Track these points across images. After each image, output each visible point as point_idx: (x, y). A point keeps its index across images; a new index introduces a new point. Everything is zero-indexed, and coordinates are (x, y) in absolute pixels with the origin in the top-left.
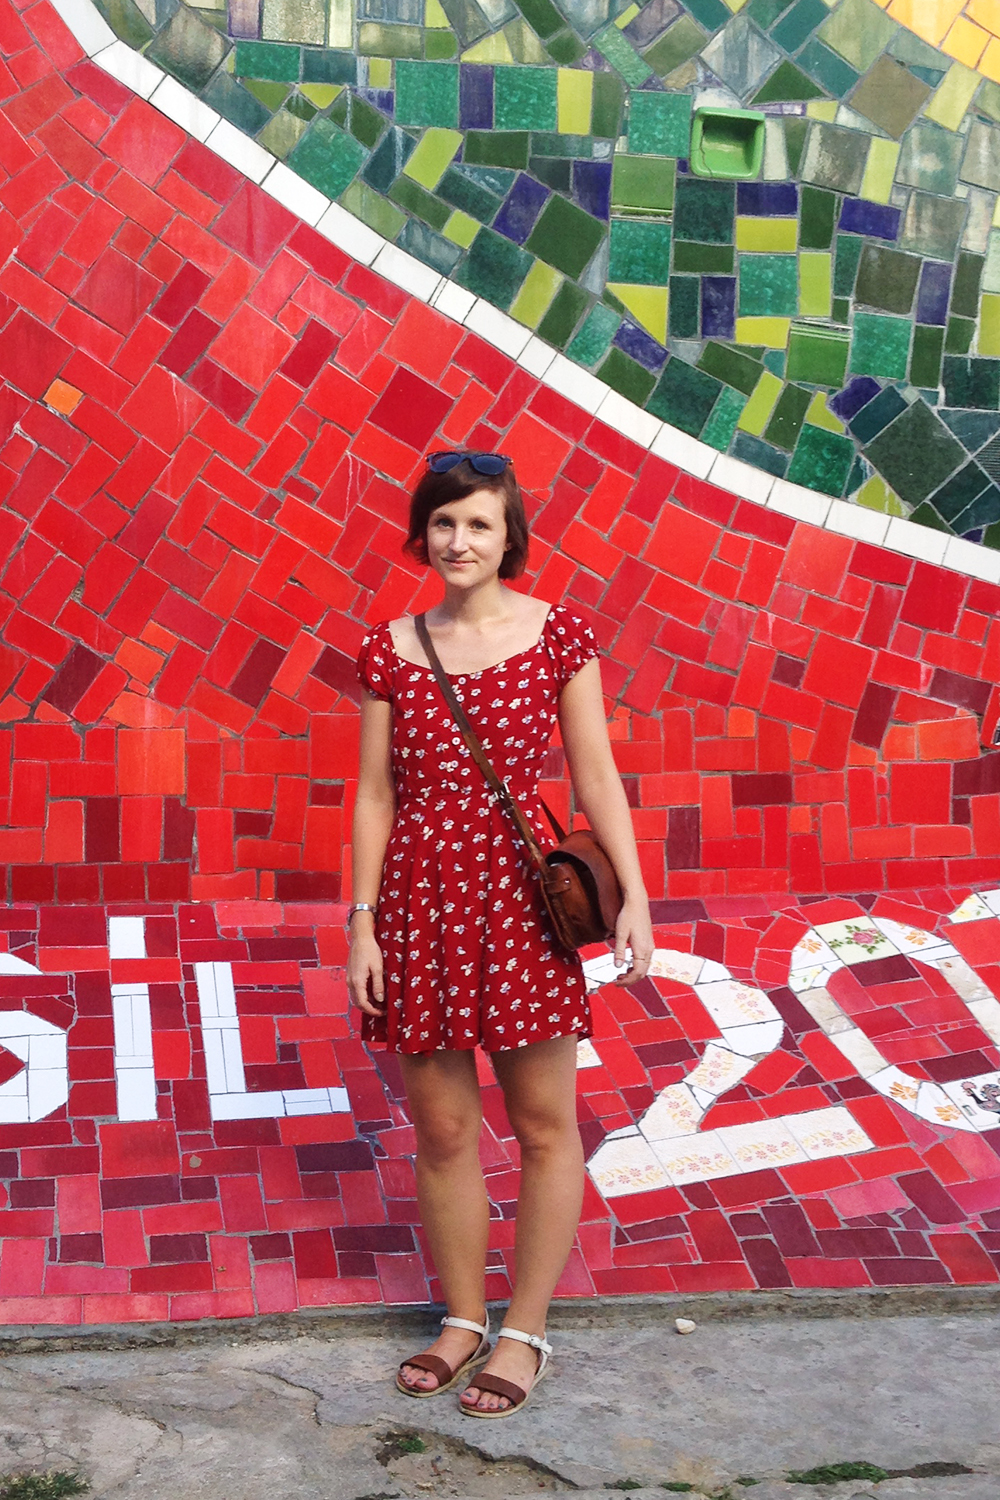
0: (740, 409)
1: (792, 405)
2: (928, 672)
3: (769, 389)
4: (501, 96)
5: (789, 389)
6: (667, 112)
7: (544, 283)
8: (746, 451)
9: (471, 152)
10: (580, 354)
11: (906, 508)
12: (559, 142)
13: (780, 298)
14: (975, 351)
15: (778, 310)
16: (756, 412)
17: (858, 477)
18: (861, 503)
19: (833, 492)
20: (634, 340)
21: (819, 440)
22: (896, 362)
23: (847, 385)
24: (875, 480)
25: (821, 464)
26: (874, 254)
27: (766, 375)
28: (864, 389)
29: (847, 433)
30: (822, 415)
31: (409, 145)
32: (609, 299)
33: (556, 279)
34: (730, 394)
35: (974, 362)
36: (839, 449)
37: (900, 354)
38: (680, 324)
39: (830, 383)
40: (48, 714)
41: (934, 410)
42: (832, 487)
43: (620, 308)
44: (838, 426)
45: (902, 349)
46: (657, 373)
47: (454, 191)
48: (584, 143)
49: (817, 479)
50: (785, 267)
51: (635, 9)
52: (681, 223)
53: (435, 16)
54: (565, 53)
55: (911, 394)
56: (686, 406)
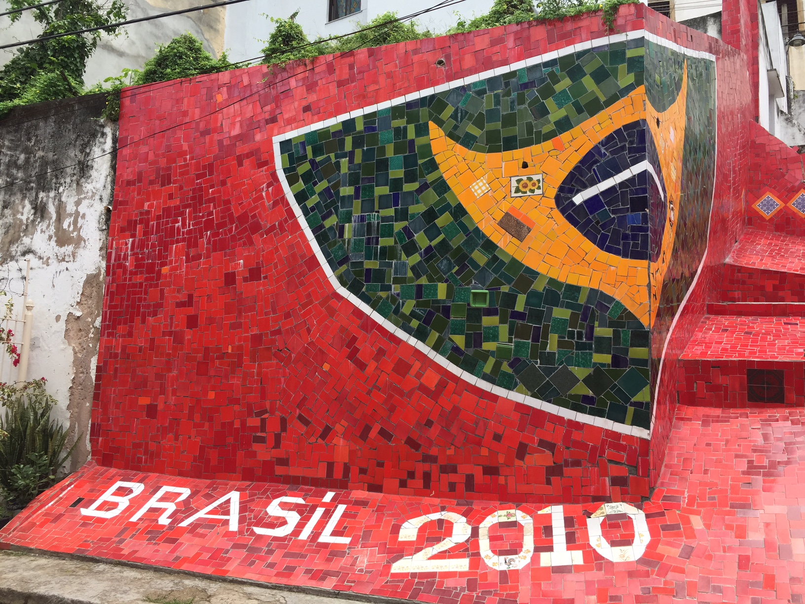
0: (484, 367)
1: (497, 366)
2: (537, 440)
3: (491, 361)
4: (424, 291)
5: (496, 361)
6: (464, 292)
7: (434, 335)
8: (485, 377)
9: (418, 305)
10: (442, 353)
11: (529, 393)
12: (438, 301)
13: (495, 337)
14: (548, 350)
15: (494, 341)
16: (488, 368)
17: (516, 385)
18: (517, 391)
20: (456, 349)
21: (505, 374)
22: (525, 353)
23: (512, 360)
24: (521, 385)
25: (506, 381)
26: (519, 325)
27: (491, 358)
28: (517, 360)
29: (513, 373)
30: (505, 367)
31: (403, 304)
32: (450, 339)
33: (437, 334)
34: (481, 362)
35: (548, 353)
36: (510, 376)
37: (527, 351)
38: (467, 345)
39: (508, 359)
40: (320, 441)
41: (537, 366)
42: (510, 387)
43: (453, 341)
44: (510, 371)
46: (462, 357)
47: (413, 315)
48: (444, 301)
49: (504, 385)
50: (495, 329)
51: (457, 268)
52: (468, 319)
53: (410, 274)
54: (441, 280)
55: (530, 362)
56: (469, 366)
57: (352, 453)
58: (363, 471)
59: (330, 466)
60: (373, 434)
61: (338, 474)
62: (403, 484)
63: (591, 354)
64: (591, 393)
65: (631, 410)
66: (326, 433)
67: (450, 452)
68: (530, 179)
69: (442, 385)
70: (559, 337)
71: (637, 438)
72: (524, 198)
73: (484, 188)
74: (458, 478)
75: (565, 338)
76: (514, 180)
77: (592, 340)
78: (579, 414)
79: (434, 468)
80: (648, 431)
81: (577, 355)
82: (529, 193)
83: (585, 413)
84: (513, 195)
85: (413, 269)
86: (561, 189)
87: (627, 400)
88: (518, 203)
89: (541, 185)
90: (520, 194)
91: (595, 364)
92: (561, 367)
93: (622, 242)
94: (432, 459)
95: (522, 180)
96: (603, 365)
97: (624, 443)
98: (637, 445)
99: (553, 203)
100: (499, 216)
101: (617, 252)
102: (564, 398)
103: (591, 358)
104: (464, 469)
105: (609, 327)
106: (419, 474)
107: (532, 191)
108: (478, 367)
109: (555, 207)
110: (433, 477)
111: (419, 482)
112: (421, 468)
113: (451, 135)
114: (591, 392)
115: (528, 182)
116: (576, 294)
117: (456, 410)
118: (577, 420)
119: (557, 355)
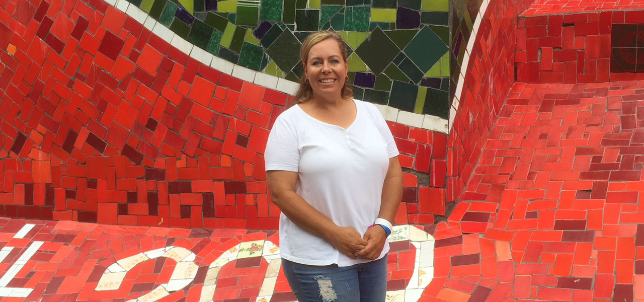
0: (220, 38)
1: (239, 35)
3: (231, 28)
5: (238, 28)
8: (224, 54)
10: (163, 21)
11: (283, 74)
14: (308, 7)
16: (226, 40)
17: (265, 62)
18: (267, 72)
19: (256, 69)
20: (182, 14)
21: (250, 48)
22: (277, 14)
23: (259, 25)
24: (271, 63)
25: (251, 58)
27: (230, 24)
28: (265, 26)
29: (260, 45)
30: (251, 38)
34: (216, 31)
35: (308, 11)
36: (257, 51)
37: (279, 11)
38: (197, 6)
39: (252, 24)
41: (293, 32)
42: (256, 65)
43: (177, 2)
44: (256, 42)
45: (279, 9)
46: (190, 26)
49: (249, 63)
55: (283, 27)
56: (201, 38)
57: (55, 171)
58: (70, 194)
59: (29, 190)
60: (80, 142)
61: (39, 199)
62: (123, 210)
63: (368, 10)
64: (367, 69)
65: (423, 90)
66: (19, 144)
67: (181, 163)
69: (166, 68)
71: (430, 132)
74: (193, 199)
79: (161, 186)
80: (446, 122)
81: (349, 13)
87: (417, 76)
91: (374, 24)
94: (159, 175)
96: (385, 25)
97: (413, 140)
98: (431, 143)
103: (368, 16)
104: (200, 186)
106: (142, 195)
108: (213, 40)
110: (161, 200)
111: (142, 207)
112: (145, 187)
114: (367, 67)
117: (186, 104)
119: (320, 14)
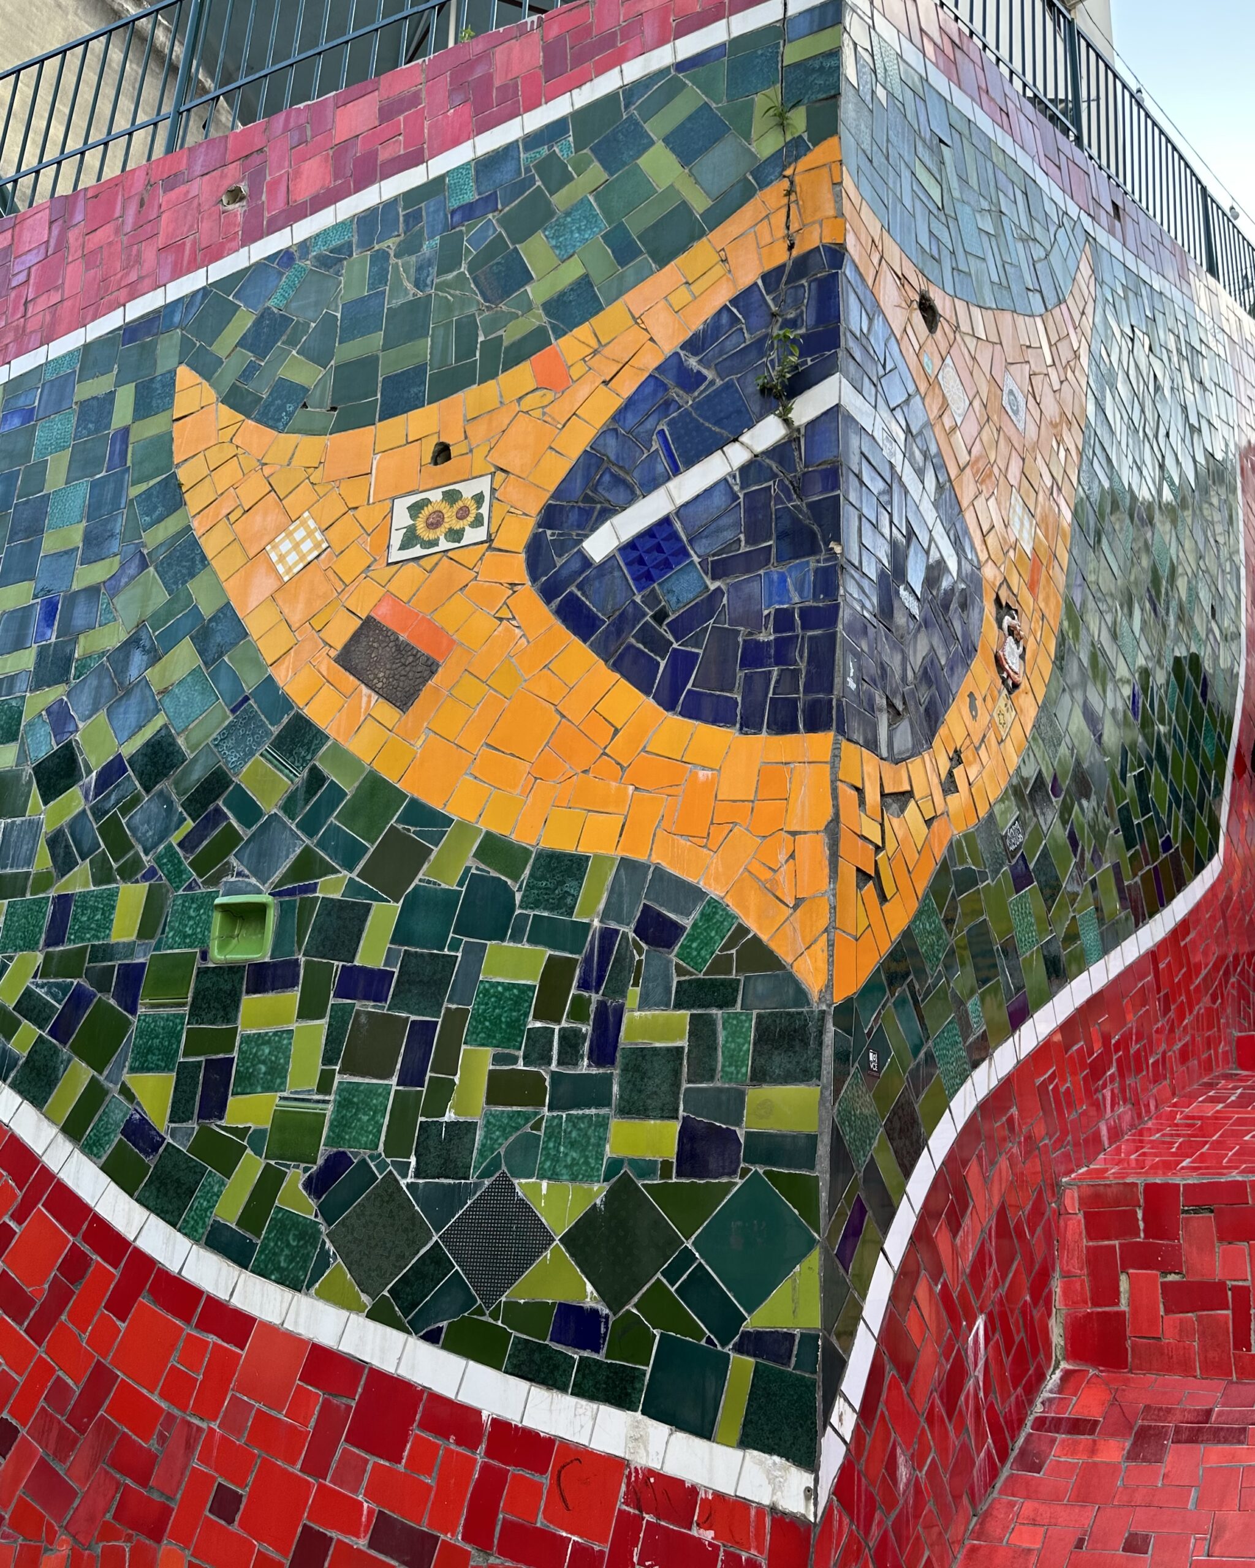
0: (218, 1194)
1: (266, 1189)
2: (371, 1512)
3: (249, 1169)
4: (75, 919)
5: (266, 1169)
6: (197, 909)
7: (77, 1079)
8: (218, 1241)
9: (46, 969)
10: (90, 1149)
11: (364, 1302)
13: (275, 1077)
14: (451, 1114)
15: (268, 1088)
16: (233, 1200)
17: (320, 1268)
18: (320, 1296)
19: (296, 1286)
20: (139, 1129)
21: (288, 1223)
22: (371, 1132)
23: (320, 1161)
24: (337, 1270)
25: (286, 1252)
26: (363, 1019)
27: (248, 1156)
28: (337, 1163)
29: (316, 1216)
30: (293, 1195)
32: (125, 1091)
33: (86, 1075)
34: (212, 1176)
35: (450, 1125)
36: (306, 1233)
37: (377, 1122)
38: (178, 1114)
39: (305, 1159)
41: (403, 1183)
43: (132, 1098)
44: (308, 1208)
45: (379, 1117)
46: (151, 1161)
47: (27, 1005)
48: (130, 948)
49: (278, 1269)
50: (280, 1041)
51: (189, 824)
52: (196, 1012)
53: (43, 861)
54: (129, 872)
55: (382, 1166)
56: (171, 1194)
63: (603, 1124)
64: (589, 1296)
65: (741, 1369)
68: (452, 497)
70: (497, 1059)
71: (761, 1509)
72: (427, 563)
73: (306, 546)
75: (515, 1060)
76: (402, 506)
77: (612, 1062)
78: (539, 1395)
81: (553, 1130)
82: (444, 545)
83: (563, 1389)
84: (396, 555)
85: (54, 841)
86: (550, 516)
87: (728, 1323)
88: (406, 582)
89: (484, 510)
90: (417, 551)
91: (615, 1165)
92: (487, 1182)
93: (740, 674)
95: (427, 502)
96: (645, 1168)
97: (708, 1535)
98: (761, 1547)
99: (517, 567)
100: (342, 631)
101: (721, 715)
102: (487, 1319)
103: (602, 1140)
105: (678, 1006)
107: (455, 535)
108: (197, 1201)
109: (526, 579)
113: (235, 399)
114: (589, 1288)
115: (445, 508)
116: (569, 886)
118: (529, 1423)
119: (479, 1135)
